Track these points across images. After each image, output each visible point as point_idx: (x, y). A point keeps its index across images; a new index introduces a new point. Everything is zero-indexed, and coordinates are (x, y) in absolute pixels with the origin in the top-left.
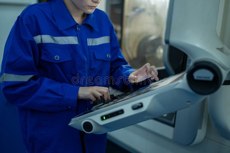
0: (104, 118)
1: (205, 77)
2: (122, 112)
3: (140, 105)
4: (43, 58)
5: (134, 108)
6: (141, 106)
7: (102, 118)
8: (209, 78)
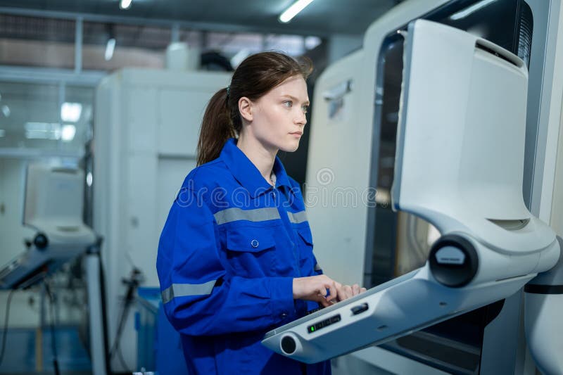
0: (312, 329)
1: (452, 259)
2: (337, 318)
3: (364, 306)
4: (231, 246)
5: (357, 311)
6: (366, 308)
7: (310, 331)
8: (458, 260)
